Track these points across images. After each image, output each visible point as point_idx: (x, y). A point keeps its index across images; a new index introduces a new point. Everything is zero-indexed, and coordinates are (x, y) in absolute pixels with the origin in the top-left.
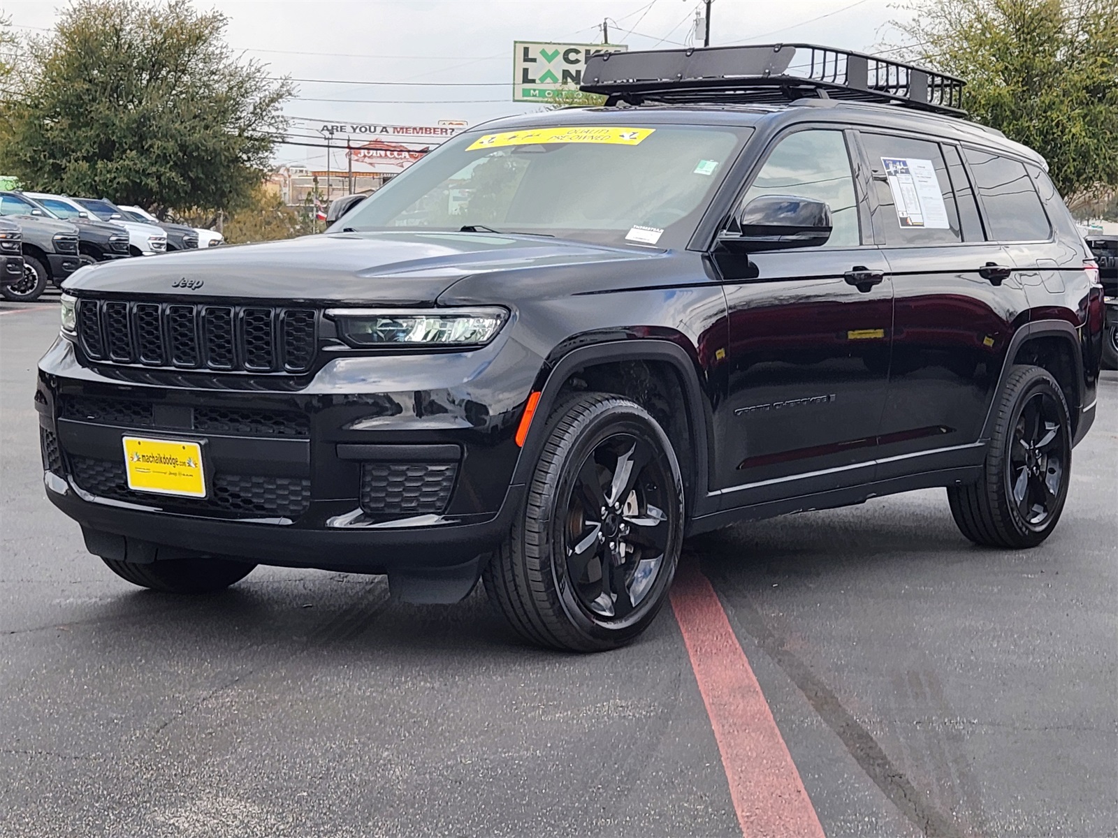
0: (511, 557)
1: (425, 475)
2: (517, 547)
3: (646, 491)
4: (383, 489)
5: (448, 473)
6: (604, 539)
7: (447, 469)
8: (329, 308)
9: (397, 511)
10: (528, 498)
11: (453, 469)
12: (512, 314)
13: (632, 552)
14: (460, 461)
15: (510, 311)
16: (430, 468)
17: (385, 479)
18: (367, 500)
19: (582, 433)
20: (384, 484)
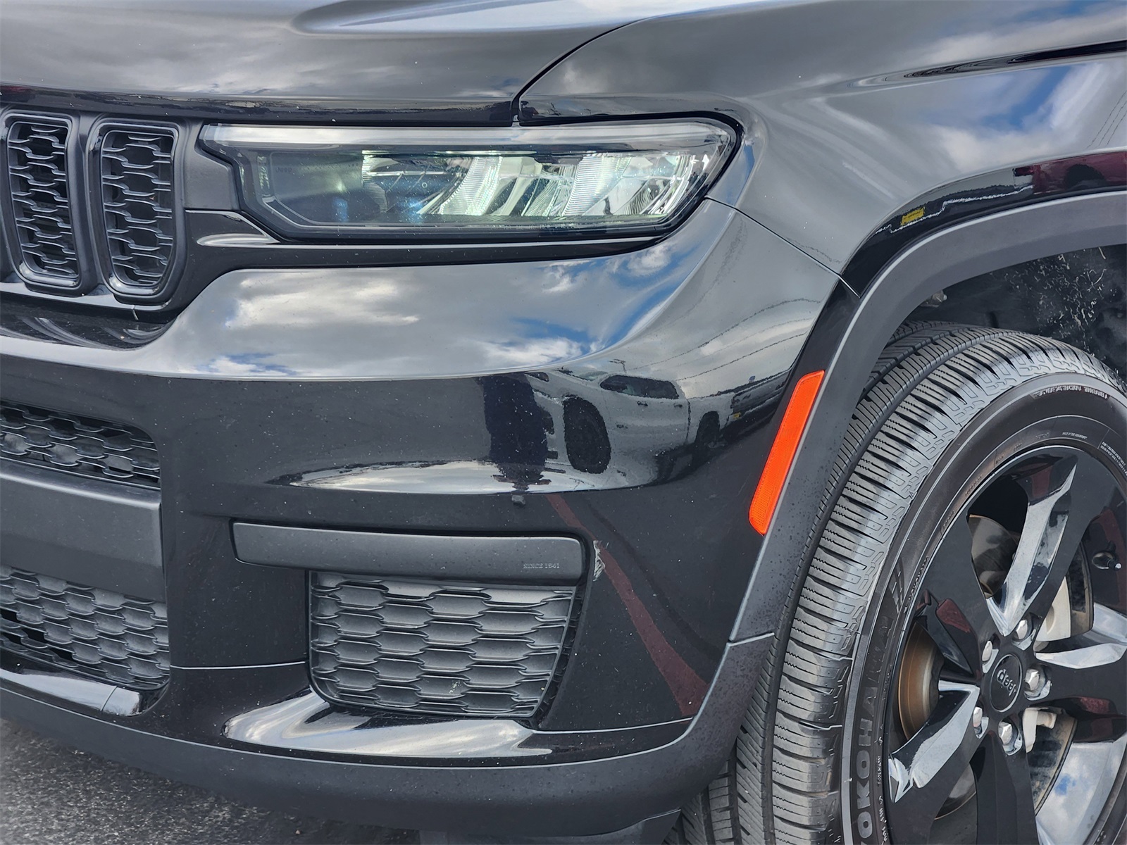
0: (733, 808)
1: (484, 615)
2: (751, 785)
3: (1092, 570)
4: (366, 645)
5: (549, 615)
6: (985, 722)
7: (546, 603)
8: (214, 122)
9: (408, 706)
10: (782, 660)
11: (560, 603)
12: (746, 142)
13: (1051, 726)
14: (580, 582)
15: (739, 130)
16: (498, 596)
17: (371, 617)
18: (329, 669)
19: (938, 467)
20: (371, 632)
